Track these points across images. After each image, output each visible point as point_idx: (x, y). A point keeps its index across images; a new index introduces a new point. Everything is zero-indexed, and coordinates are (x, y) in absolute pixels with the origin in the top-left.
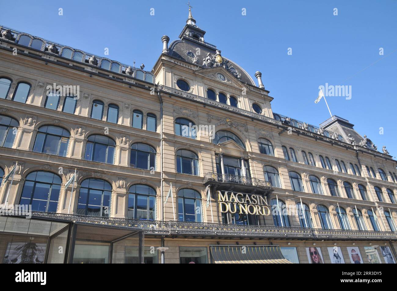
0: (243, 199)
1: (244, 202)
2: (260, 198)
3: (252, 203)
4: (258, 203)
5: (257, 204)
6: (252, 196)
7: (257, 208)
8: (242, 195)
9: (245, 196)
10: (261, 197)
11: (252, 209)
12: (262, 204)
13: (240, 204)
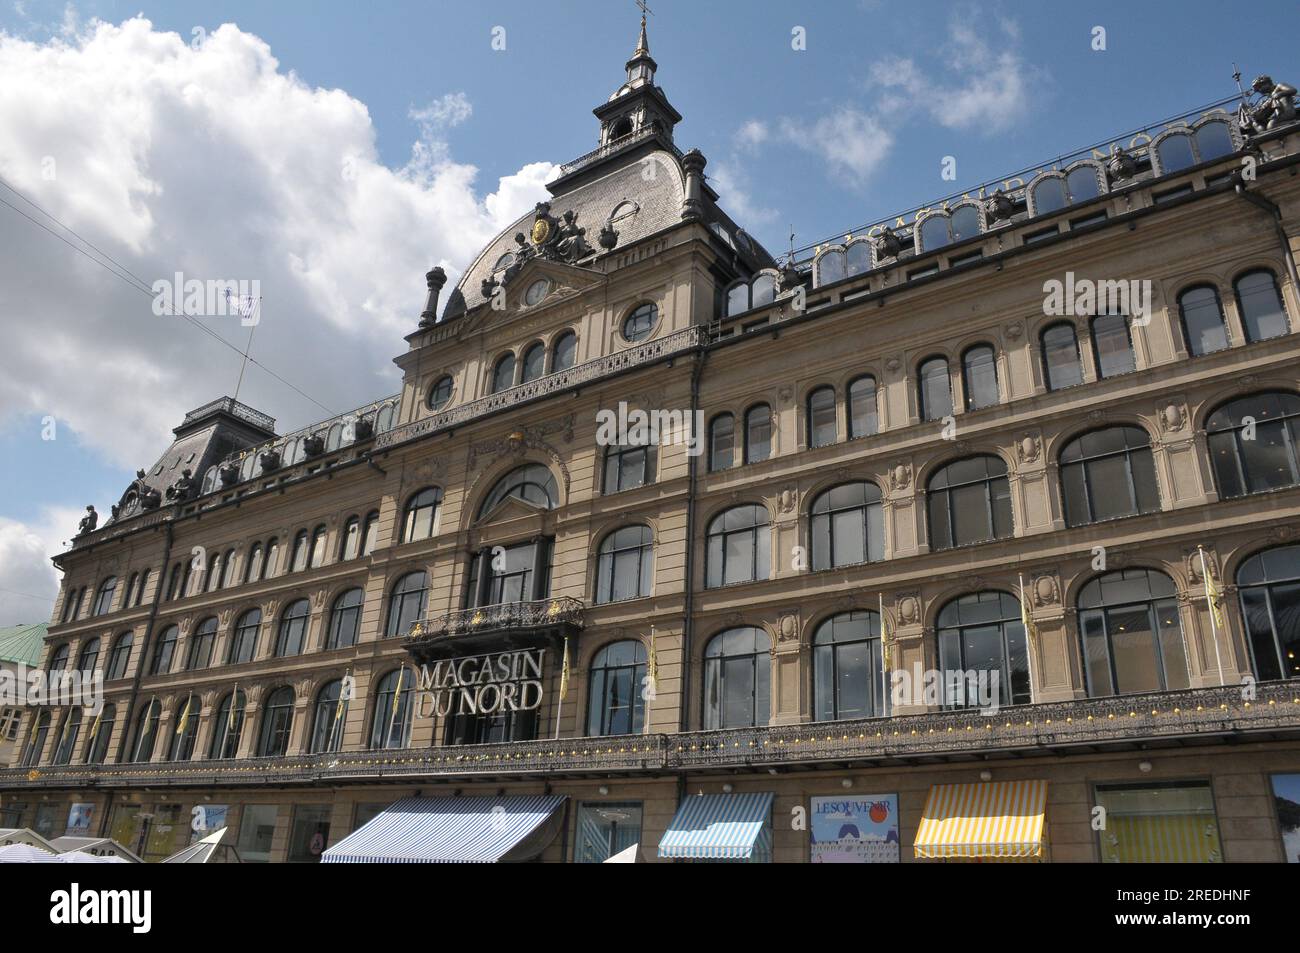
0: (474, 674)
1: (477, 677)
2: (521, 657)
3: (495, 678)
4: (511, 676)
5: (508, 681)
6: (501, 658)
7: (504, 690)
8: (475, 660)
9: (481, 661)
10: (527, 655)
11: (489, 699)
12: (524, 677)
13: (464, 689)
